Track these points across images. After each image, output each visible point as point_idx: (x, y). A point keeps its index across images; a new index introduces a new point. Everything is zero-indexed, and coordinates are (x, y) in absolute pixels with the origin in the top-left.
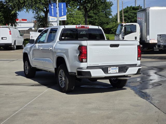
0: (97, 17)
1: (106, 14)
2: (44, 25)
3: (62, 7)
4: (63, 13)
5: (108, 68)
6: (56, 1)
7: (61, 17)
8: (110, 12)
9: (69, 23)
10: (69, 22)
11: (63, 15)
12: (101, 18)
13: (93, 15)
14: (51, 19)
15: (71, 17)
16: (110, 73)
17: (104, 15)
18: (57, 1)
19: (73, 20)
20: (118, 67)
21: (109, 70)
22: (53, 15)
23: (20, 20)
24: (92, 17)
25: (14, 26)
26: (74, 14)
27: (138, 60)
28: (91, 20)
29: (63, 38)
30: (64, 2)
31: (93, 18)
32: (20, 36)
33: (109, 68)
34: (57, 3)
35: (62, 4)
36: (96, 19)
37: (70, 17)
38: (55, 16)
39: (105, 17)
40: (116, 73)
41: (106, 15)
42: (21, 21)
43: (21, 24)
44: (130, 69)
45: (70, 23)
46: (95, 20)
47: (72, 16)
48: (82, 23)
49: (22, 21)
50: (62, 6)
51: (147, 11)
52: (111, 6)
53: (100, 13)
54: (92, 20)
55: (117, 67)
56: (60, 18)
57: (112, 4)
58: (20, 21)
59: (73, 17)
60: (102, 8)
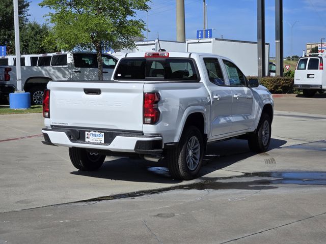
5: (85, 131)
16: (88, 143)
20: (103, 134)
21: (86, 137)
27: (144, 123)
29: (119, 75)
33: (86, 133)
40: (101, 144)
44: (118, 139)
55: (101, 132)
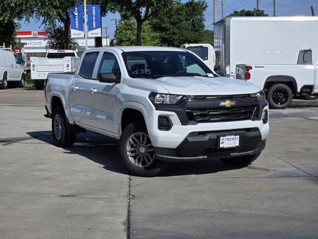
0: (176, 31)
1: (193, 25)
2: (64, 44)
3: (94, 13)
4: (94, 24)
6: (83, 1)
7: (92, 32)
8: (201, 20)
9: (123, 41)
10: (124, 39)
11: (94, 27)
12: (184, 32)
13: (168, 26)
14: (74, 34)
15: (129, 29)
17: (190, 27)
18: (85, 3)
19: (132, 36)
22: (77, 27)
23: (35, 34)
24: (168, 30)
25: (4, 47)
26: (133, 23)
28: (165, 36)
30: (97, 4)
31: (168, 32)
32: (16, 65)
34: (85, 5)
35: (94, 8)
36: (174, 34)
37: (126, 30)
38: (81, 28)
39: (192, 30)
41: (194, 27)
42: (36, 37)
43: (41, 41)
45: (125, 41)
46: (172, 36)
47: (130, 27)
48: (149, 41)
49: (38, 35)
50: (94, 11)
51: (227, 24)
52: (204, 9)
53: (183, 23)
54: (168, 36)
56: (89, 32)
57: (206, 7)
58: (34, 36)
59: (131, 30)
60: (187, 12)
